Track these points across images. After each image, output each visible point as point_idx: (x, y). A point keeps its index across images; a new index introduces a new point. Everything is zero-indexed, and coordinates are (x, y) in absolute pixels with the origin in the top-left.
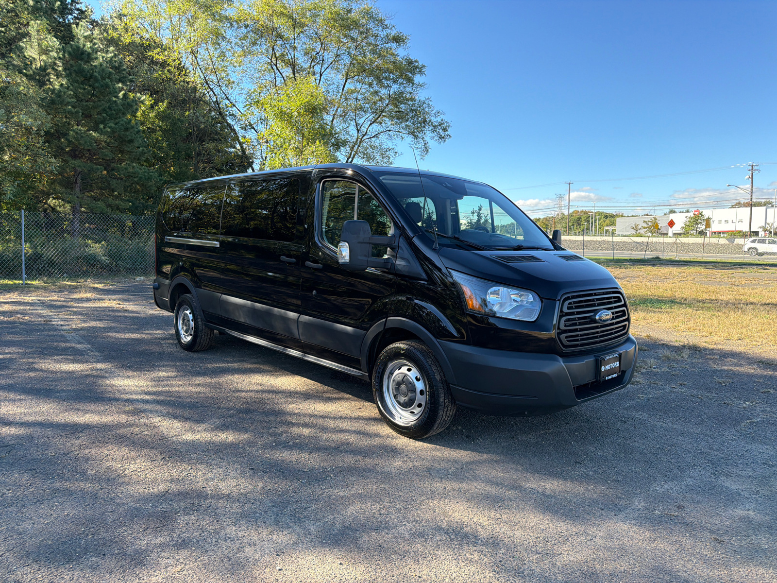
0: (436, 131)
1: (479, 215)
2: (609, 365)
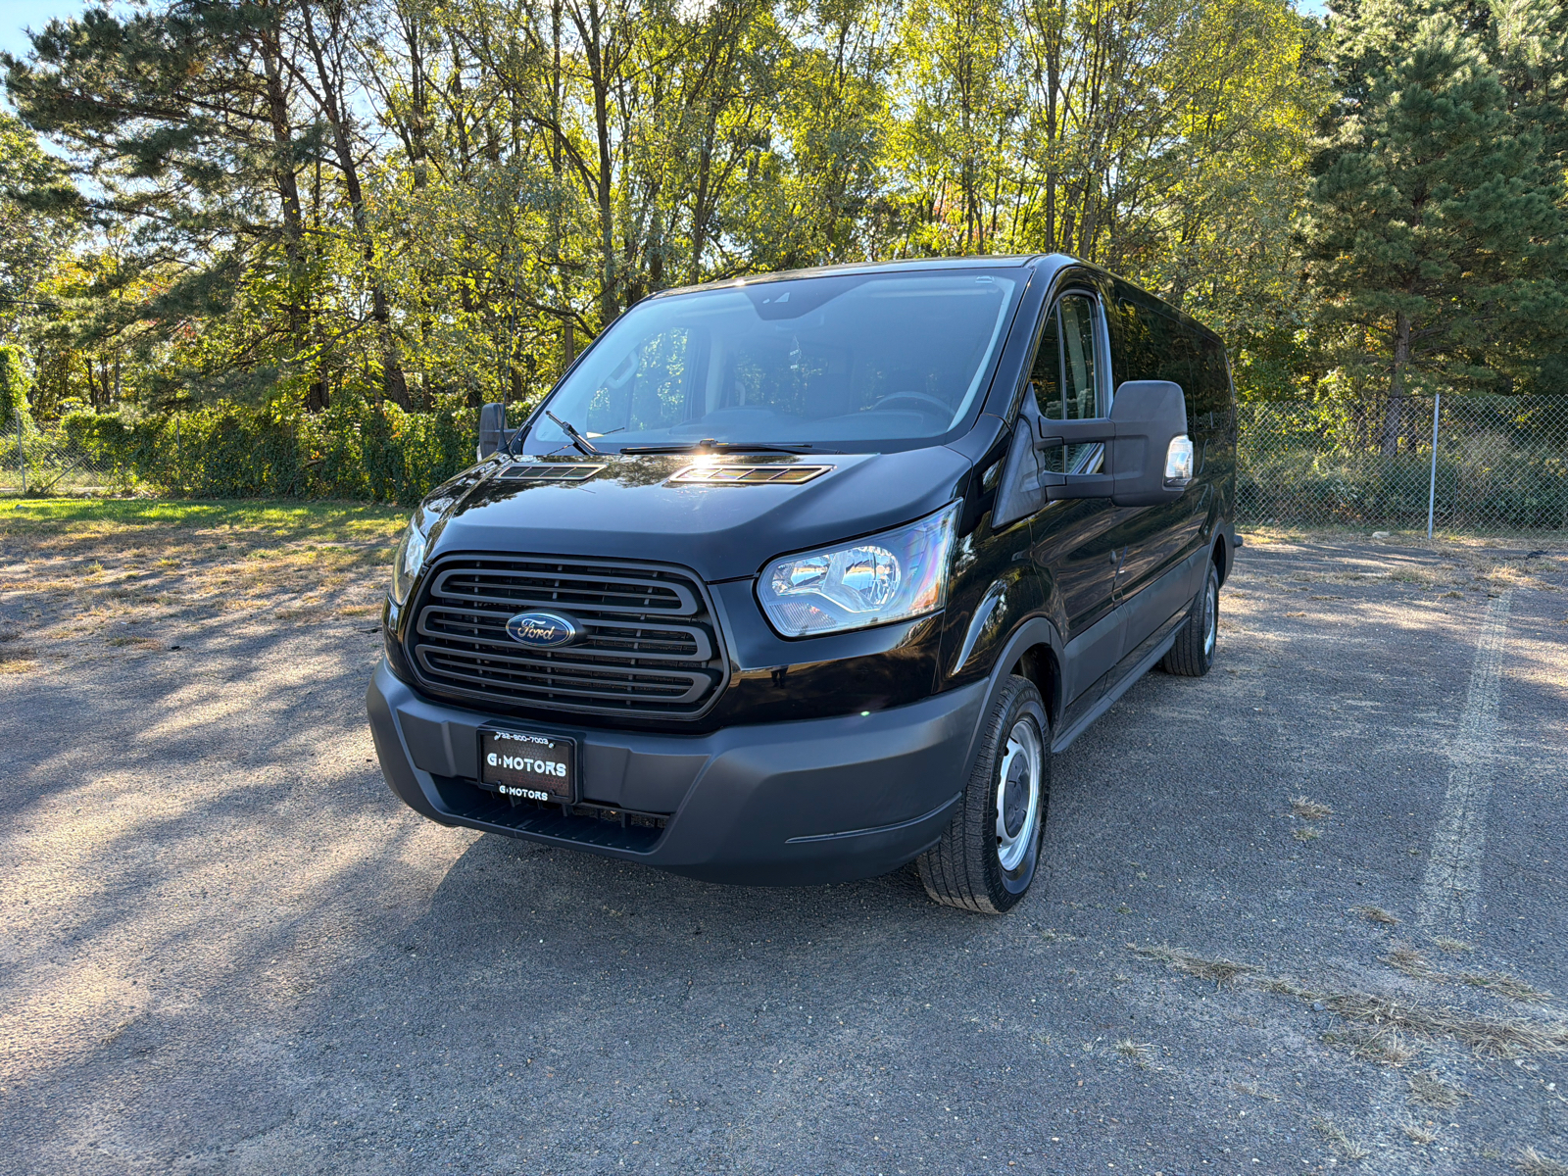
2: (518, 759)
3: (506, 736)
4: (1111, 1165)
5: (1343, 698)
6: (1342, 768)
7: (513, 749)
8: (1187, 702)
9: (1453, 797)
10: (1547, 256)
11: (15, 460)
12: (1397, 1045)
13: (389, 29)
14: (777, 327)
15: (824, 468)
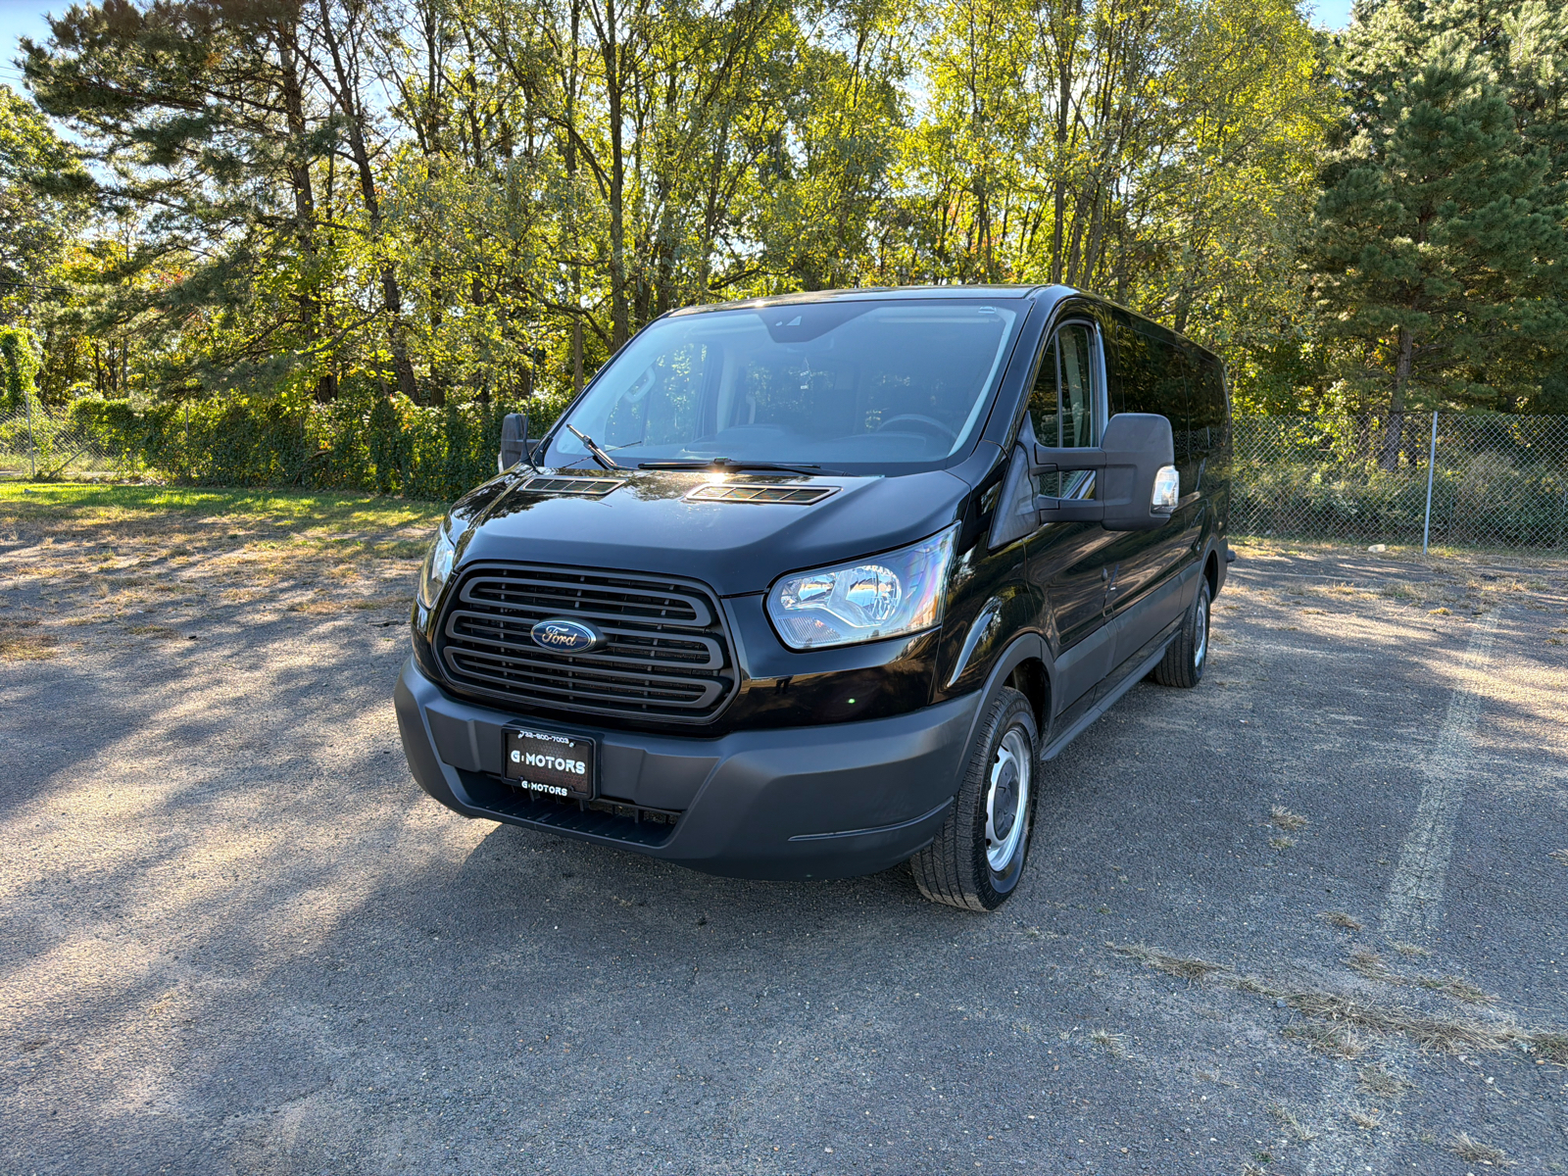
2: (540, 757)
3: (530, 735)
4: (1081, 1141)
5: (1327, 712)
6: (1321, 780)
7: (535, 747)
8: (1176, 713)
9: (1425, 811)
10: (1550, 276)
11: (23, 442)
12: (1351, 1040)
13: (405, 23)
14: (789, 348)
15: (832, 490)
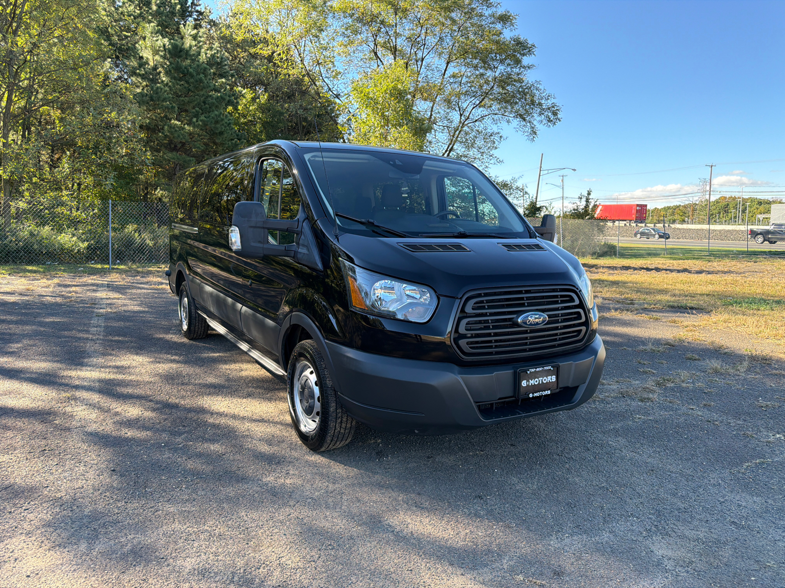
0: (543, 114)
1: (587, 201)
2: (536, 379)
3: (533, 370)
7: (535, 376)
